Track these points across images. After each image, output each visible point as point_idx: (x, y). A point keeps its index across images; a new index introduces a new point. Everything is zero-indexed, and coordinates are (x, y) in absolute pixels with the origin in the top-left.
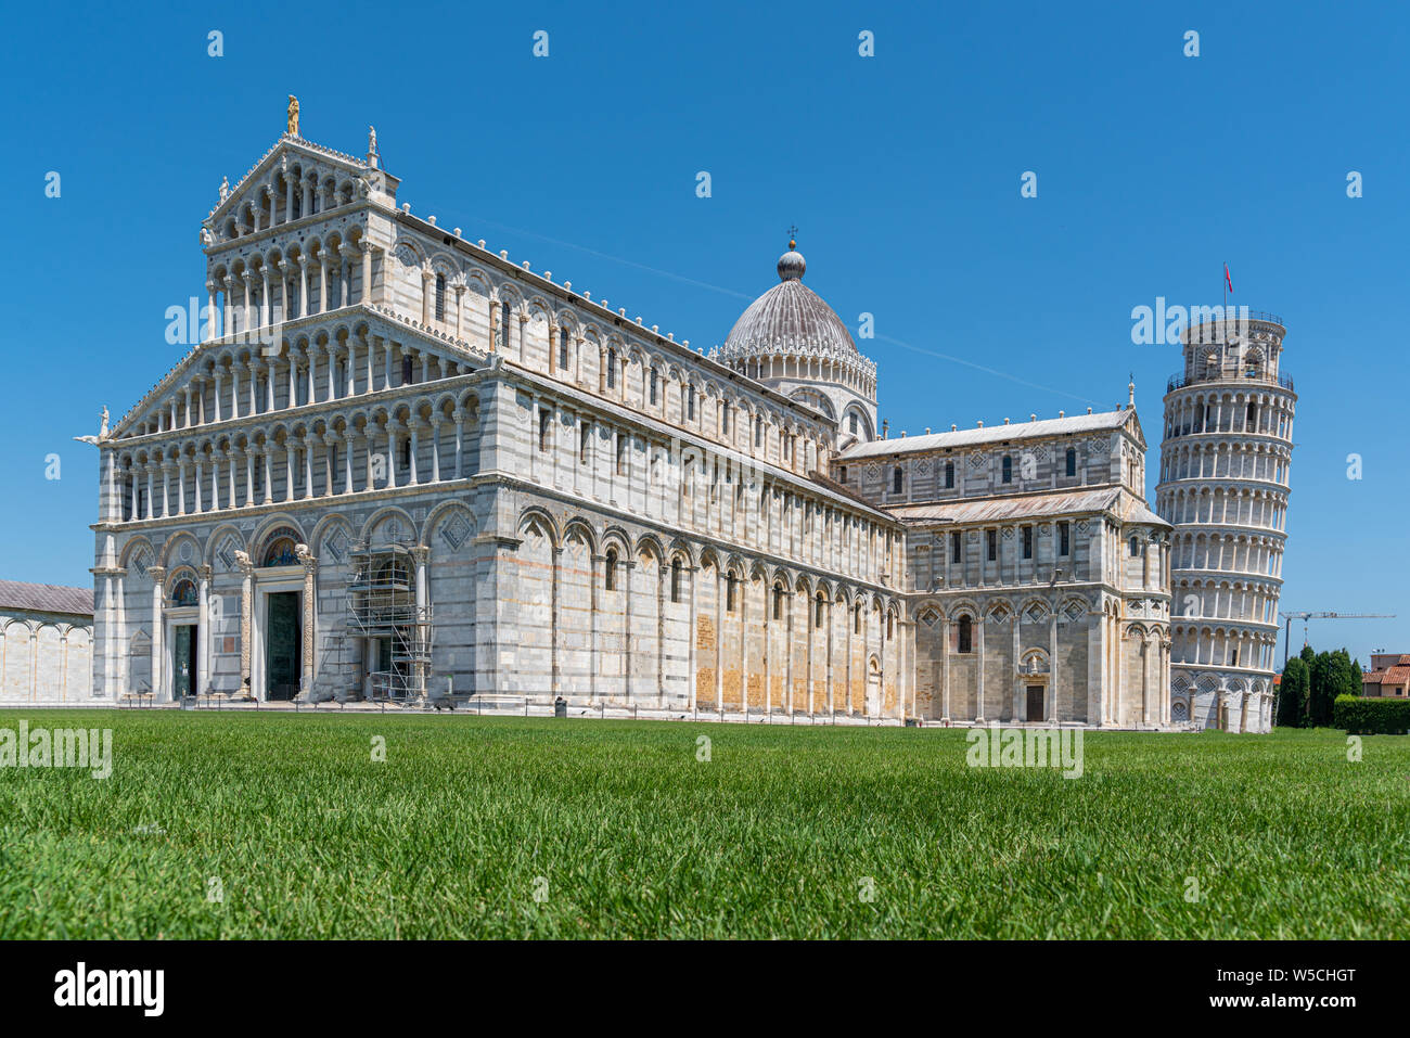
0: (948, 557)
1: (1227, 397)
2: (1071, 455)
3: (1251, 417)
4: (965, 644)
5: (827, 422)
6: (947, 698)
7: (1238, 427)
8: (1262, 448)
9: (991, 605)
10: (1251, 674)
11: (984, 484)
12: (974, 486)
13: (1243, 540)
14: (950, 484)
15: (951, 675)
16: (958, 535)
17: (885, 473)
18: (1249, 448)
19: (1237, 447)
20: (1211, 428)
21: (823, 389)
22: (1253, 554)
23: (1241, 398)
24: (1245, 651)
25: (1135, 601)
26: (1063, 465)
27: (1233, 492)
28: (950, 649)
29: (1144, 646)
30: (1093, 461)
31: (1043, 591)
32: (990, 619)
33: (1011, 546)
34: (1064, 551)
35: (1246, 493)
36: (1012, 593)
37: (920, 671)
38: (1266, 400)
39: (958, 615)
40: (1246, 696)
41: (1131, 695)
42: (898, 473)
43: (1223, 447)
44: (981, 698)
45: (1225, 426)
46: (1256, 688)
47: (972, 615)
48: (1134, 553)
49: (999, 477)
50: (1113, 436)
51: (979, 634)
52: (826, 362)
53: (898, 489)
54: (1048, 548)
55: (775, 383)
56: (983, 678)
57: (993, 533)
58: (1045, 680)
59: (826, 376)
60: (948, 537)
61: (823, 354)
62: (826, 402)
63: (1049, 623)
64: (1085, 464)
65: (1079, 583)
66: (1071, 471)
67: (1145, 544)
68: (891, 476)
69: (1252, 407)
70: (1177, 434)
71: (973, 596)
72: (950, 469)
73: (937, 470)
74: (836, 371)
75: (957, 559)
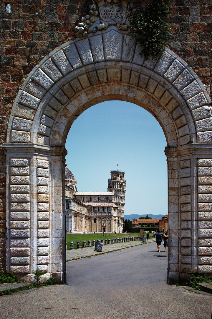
0: (93, 211)
1: (118, 183)
2: (107, 198)
3: (121, 186)
4: (95, 222)
5: (73, 190)
6: (93, 229)
7: (119, 188)
8: (122, 191)
9: (99, 217)
10: (121, 224)
11: (96, 201)
12: (94, 201)
13: (120, 204)
14: (91, 200)
15: (94, 226)
16: (94, 208)
17: (82, 198)
18: (121, 191)
19: (119, 190)
20: (116, 187)
21: (73, 185)
22: (121, 206)
23: (119, 183)
24: (120, 220)
25: (115, 217)
26: (106, 199)
27: (118, 197)
28: (93, 222)
29: (116, 222)
30: (110, 199)
31: (105, 216)
32: (99, 219)
33: (101, 210)
34: (108, 211)
35: (120, 197)
36: (101, 216)
37: (89, 226)
38: (123, 184)
39: (94, 218)
40: (120, 227)
41: (115, 229)
42: (84, 198)
43: (117, 190)
44: (97, 229)
45: (117, 187)
46: (121, 226)
47: (96, 218)
48: (115, 211)
49: (98, 200)
50: (112, 196)
51: (97, 221)
52: (70, 181)
53: (84, 200)
54: (106, 210)
55: (67, 184)
56: (98, 226)
57: (99, 208)
58: (106, 227)
59: (73, 183)
60: (93, 208)
61: (73, 180)
62: (73, 187)
63: (106, 220)
64: (109, 199)
65: (110, 215)
66: (107, 200)
67: (116, 210)
68: (83, 198)
69: (121, 185)
70: (110, 187)
71: (96, 216)
72: (91, 198)
73: (89, 198)
74: (73, 182)
75: (94, 211)
